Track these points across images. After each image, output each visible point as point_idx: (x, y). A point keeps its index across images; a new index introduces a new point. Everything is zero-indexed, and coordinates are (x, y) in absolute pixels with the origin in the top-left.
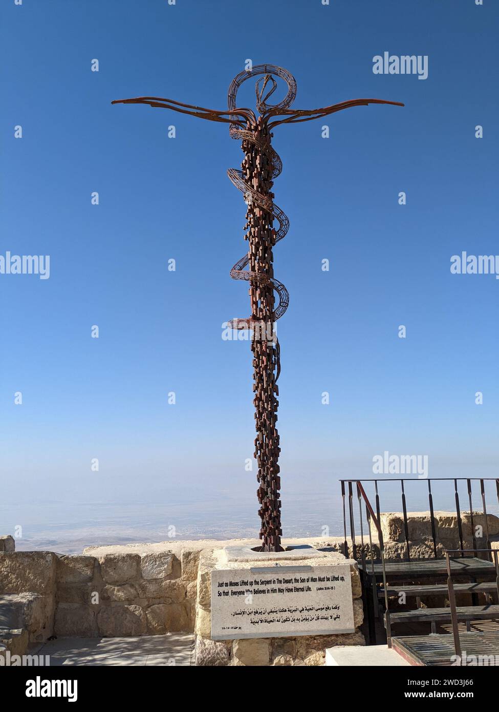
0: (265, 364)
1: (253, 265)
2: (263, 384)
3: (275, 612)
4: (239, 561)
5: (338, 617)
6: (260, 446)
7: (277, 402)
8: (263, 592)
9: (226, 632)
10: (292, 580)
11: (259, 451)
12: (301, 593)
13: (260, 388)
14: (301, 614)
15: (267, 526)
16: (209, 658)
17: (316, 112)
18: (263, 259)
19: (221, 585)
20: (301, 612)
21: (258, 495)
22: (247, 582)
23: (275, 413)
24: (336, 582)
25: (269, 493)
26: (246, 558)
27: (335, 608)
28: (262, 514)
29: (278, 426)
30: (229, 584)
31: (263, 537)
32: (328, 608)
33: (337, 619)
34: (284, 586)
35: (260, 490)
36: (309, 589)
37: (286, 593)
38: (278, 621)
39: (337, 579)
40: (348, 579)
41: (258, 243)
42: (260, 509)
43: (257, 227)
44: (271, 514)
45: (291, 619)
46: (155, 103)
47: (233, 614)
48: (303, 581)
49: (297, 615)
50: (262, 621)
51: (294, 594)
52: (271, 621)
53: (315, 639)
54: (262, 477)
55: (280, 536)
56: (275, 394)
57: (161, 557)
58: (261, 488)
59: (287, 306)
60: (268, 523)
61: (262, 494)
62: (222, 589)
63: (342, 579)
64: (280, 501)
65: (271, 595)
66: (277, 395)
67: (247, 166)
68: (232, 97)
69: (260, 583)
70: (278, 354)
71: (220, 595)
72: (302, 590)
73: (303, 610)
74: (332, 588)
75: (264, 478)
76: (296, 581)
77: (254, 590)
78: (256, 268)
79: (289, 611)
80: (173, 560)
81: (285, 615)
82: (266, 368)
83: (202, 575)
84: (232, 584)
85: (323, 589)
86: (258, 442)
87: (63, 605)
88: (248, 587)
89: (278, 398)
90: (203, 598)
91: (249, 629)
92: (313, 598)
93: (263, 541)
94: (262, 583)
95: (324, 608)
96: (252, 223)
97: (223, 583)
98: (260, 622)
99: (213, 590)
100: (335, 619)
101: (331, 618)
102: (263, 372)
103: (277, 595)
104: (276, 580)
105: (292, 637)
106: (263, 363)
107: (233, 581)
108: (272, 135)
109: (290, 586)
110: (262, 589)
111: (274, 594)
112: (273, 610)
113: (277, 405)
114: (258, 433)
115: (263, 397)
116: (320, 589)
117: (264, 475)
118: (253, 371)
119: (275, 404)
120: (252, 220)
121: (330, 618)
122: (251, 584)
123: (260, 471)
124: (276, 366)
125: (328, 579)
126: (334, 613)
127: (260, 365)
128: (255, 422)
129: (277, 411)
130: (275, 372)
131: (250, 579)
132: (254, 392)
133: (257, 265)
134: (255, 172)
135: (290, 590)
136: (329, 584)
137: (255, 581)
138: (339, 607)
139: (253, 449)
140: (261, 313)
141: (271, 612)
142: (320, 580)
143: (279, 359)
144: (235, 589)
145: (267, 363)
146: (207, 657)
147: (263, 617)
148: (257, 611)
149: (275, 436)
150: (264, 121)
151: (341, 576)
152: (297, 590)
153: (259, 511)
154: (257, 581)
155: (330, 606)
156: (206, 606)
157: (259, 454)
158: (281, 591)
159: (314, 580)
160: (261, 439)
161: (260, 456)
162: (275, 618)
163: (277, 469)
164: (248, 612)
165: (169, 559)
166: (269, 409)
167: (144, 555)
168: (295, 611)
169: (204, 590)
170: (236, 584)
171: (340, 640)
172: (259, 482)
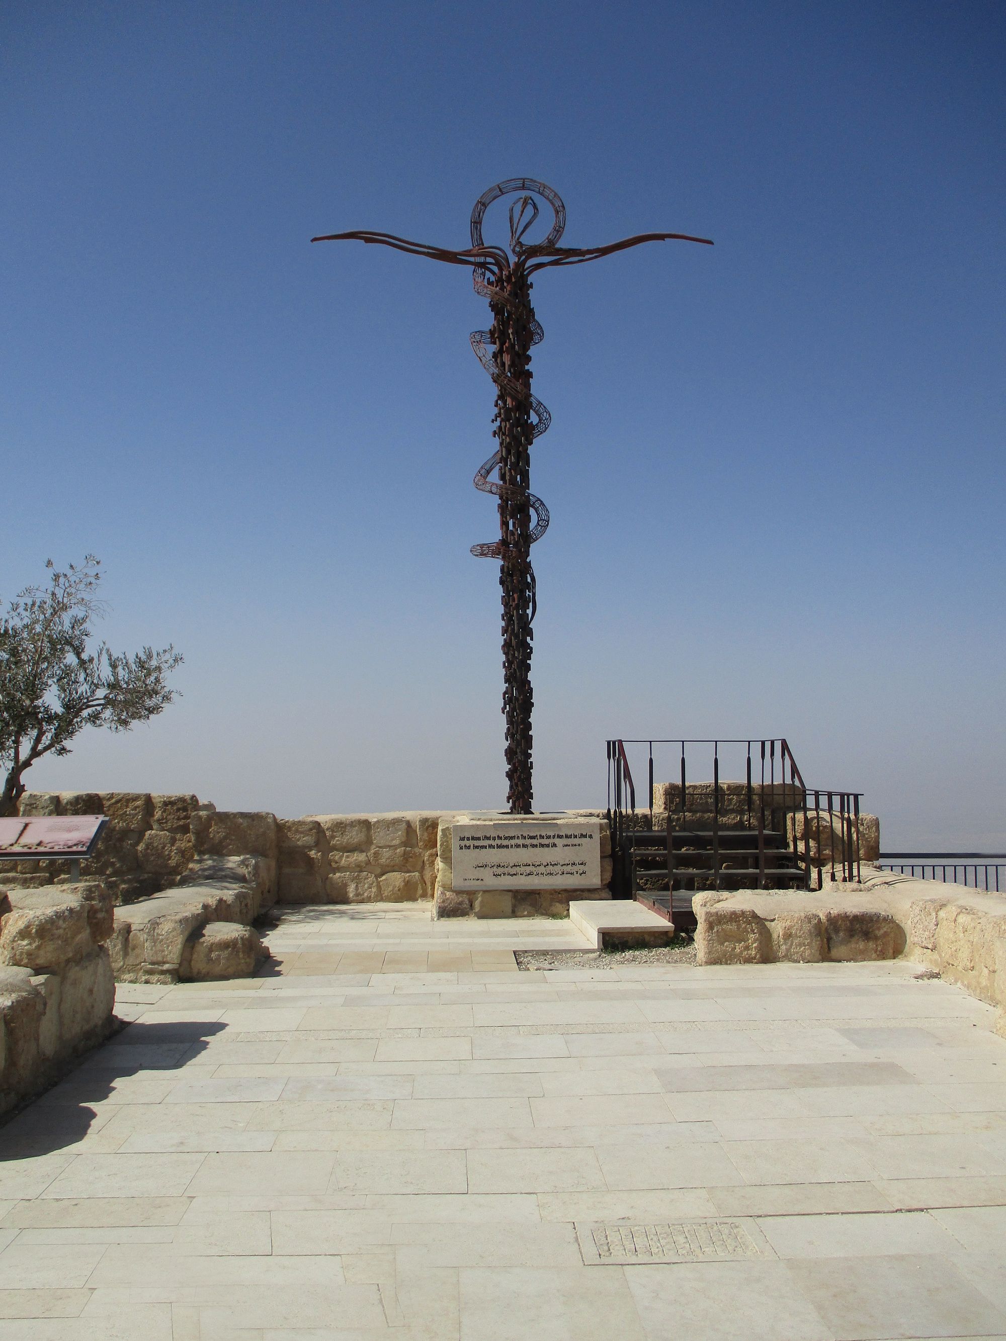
0: (516, 602)
1: (503, 472)
2: (514, 627)
3: (518, 866)
4: (482, 820)
5: (584, 873)
6: (509, 699)
7: (531, 649)
8: (507, 847)
9: (468, 883)
10: (537, 836)
11: (508, 706)
12: (546, 849)
13: (509, 631)
14: (546, 868)
15: (515, 788)
16: (451, 907)
17: (589, 252)
18: (515, 466)
19: (462, 839)
20: (545, 867)
21: (506, 755)
22: (490, 837)
23: (528, 662)
24: (584, 840)
25: (519, 753)
26: (490, 817)
27: (581, 864)
28: (510, 775)
29: (531, 676)
30: (471, 838)
31: (511, 801)
32: (574, 864)
33: (583, 875)
34: (528, 842)
35: (508, 750)
36: (555, 845)
37: (531, 849)
38: (521, 874)
39: (585, 836)
40: (597, 837)
41: (509, 443)
42: (508, 770)
43: (509, 421)
44: (520, 776)
45: (535, 873)
46: (370, 238)
47: (475, 866)
48: (549, 837)
49: (542, 869)
50: (504, 874)
51: (538, 850)
52: (514, 874)
53: (559, 894)
54: (510, 734)
55: (530, 800)
56: (528, 638)
57: (394, 823)
58: (509, 747)
59: (547, 525)
60: (517, 785)
61: (510, 754)
62: (463, 843)
63: (591, 837)
64: (532, 762)
65: (514, 850)
66: (532, 639)
67: (496, 336)
68: (476, 223)
69: (503, 838)
70: (534, 587)
71: (461, 848)
72: (548, 846)
73: (548, 865)
74: (579, 845)
75: (512, 737)
76: (542, 837)
77: (497, 844)
78: (507, 478)
79: (533, 865)
80: (408, 827)
81: (528, 869)
82: (517, 607)
83: (442, 829)
84: (473, 838)
85: (569, 845)
86: (507, 695)
87: (287, 870)
88: (491, 842)
89: (532, 644)
90: (443, 851)
91: (490, 881)
92: (559, 854)
93: (510, 804)
94: (506, 838)
95: (569, 864)
96: (502, 416)
97: (465, 837)
98: (502, 875)
99: (455, 844)
100: (581, 874)
101: (577, 873)
102: (513, 612)
103: (521, 850)
104: (520, 836)
105: (536, 890)
106: (514, 601)
107: (475, 836)
108: (531, 286)
109: (535, 842)
110: (505, 845)
111: (518, 849)
112: (517, 864)
113: (531, 652)
114: (507, 685)
115: (514, 642)
116: (567, 845)
117: (513, 732)
118: (501, 610)
119: (527, 651)
120: (502, 411)
121: (575, 873)
122: (494, 839)
123: (508, 729)
124: (531, 604)
125: (575, 837)
126: (581, 868)
127: (511, 604)
128: (503, 672)
129: (530, 659)
130: (529, 611)
131: (493, 834)
132: (503, 635)
133: (508, 474)
134: (507, 345)
135: (534, 846)
136: (577, 841)
137: (498, 836)
138: (585, 864)
139: (501, 703)
140: (512, 537)
141: (515, 866)
142: (567, 836)
143: (534, 595)
144: (477, 843)
145: (519, 601)
146: (449, 907)
147: (506, 870)
148: (500, 865)
149: (527, 688)
150: (520, 265)
151: (590, 834)
152: (542, 846)
153: (507, 772)
154: (500, 836)
155: (576, 862)
156: (447, 860)
157: (508, 709)
158: (524, 846)
159: (560, 837)
160: (510, 691)
161: (508, 712)
162: (518, 871)
163: (529, 726)
164: (490, 865)
165: (404, 825)
166: (521, 657)
167: (375, 820)
168: (539, 865)
169: (445, 844)
170: (479, 839)
171: (586, 894)
172: (508, 741)
